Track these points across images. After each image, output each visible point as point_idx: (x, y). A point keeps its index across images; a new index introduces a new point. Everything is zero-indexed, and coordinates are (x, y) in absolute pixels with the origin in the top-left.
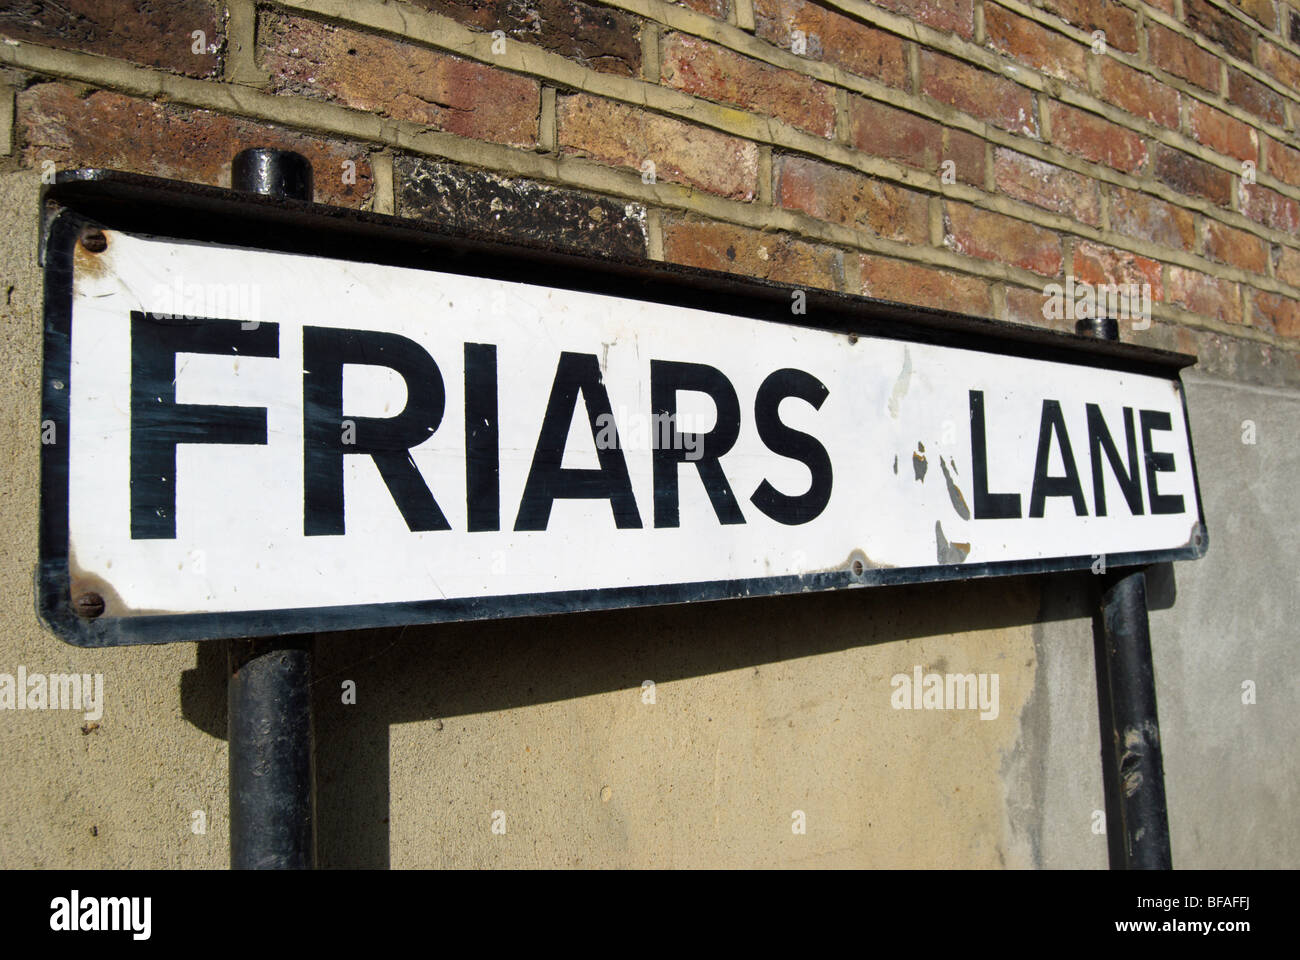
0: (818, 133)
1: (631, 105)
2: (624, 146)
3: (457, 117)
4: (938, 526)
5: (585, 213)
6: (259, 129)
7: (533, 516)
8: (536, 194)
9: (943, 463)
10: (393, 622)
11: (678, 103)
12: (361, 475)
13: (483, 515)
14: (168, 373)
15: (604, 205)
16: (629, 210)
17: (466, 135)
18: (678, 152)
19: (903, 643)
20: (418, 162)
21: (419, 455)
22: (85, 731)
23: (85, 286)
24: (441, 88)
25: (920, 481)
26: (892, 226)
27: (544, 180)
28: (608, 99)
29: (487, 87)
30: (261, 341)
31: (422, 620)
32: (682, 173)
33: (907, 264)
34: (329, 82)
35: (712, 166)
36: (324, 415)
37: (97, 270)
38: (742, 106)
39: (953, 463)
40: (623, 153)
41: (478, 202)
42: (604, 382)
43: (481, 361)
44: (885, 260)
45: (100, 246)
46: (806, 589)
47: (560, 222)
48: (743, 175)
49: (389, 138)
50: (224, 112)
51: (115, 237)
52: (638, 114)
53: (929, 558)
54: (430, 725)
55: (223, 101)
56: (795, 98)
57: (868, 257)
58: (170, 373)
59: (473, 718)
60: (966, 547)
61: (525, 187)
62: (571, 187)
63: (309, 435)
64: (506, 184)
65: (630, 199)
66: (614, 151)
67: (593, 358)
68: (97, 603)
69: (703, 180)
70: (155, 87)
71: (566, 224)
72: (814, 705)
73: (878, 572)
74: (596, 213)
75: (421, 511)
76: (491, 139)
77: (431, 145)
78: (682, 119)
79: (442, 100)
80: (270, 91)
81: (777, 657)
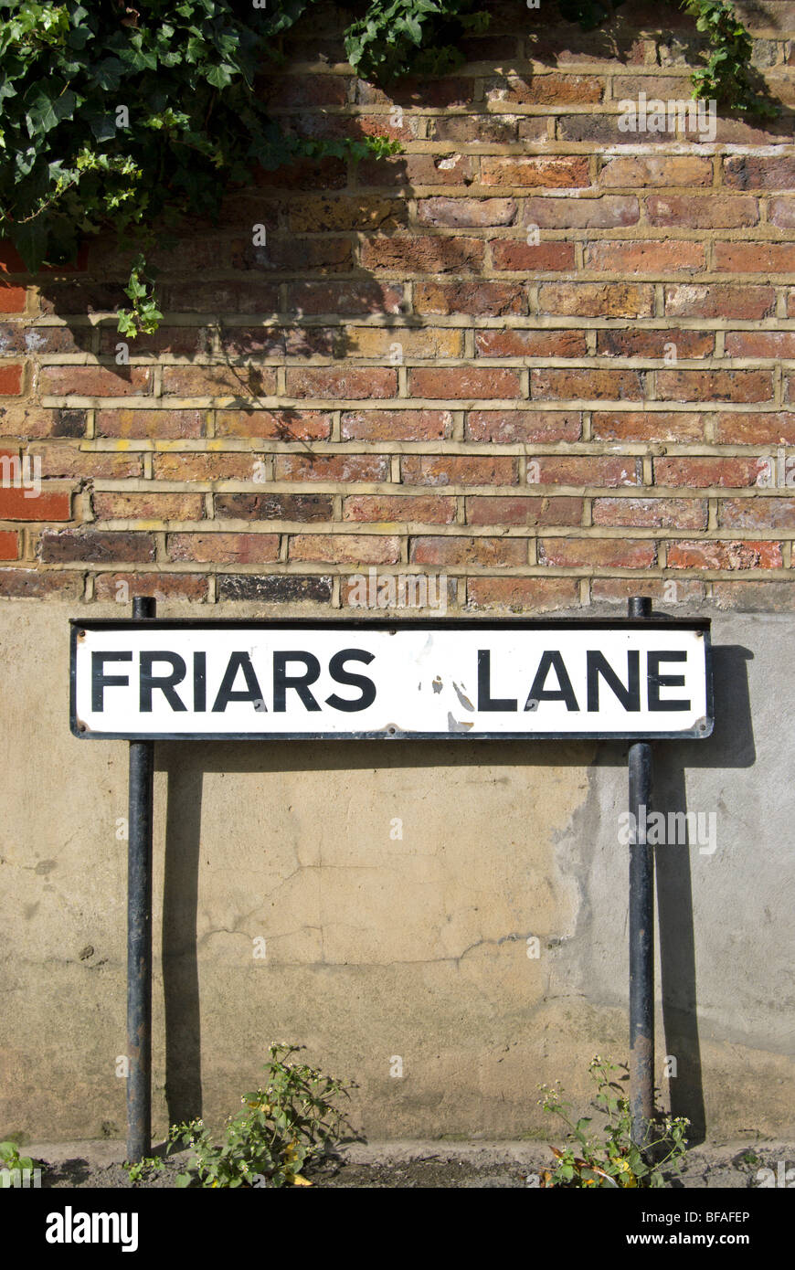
0: (442, 522)
1: (325, 534)
2: (322, 552)
3: (243, 558)
4: (450, 714)
5: (300, 584)
6: (167, 576)
7: (220, 706)
8: (277, 580)
9: (455, 685)
10: (167, 738)
11: (352, 528)
12: (158, 694)
13: (200, 705)
14: (101, 667)
15: (309, 579)
16: (322, 579)
17: (247, 562)
18: (351, 550)
19: (476, 767)
20: (226, 576)
21: (177, 688)
22: (109, 763)
23: (80, 646)
24: (235, 546)
25: (437, 693)
26: (495, 560)
27: (280, 574)
28: (313, 535)
29: (255, 542)
30: (126, 656)
31: (177, 738)
32: (353, 558)
33: (504, 578)
34: (191, 555)
35: (371, 552)
36: (147, 677)
37: (83, 641)
38: (391, 520)
39: (462, 685)
40: (321, 555)
41: (251, 587)
42: (251, 661)
43: (200, 658)
44: (486, 579)
45: (83, 635)
46: (357, 738)
47: (288, 589)
48: (390, 553)
49: (213, 570)
50: (156, 572)
51: (87, 632)
52: (328, 538)
53: (444, 728)
54: (219, 774)
55: (155, 569)
56: (427, 508)
57: (475, 579)
58: (102, 668)
59: (237, 774)
60: (472, 724)
61: (272, 578)
62: (292, 574)
63: (141, 683)
64: (263, 578)
65: (322, 575)
66: (317, 555)
67: (247, 653)
68: (84, 729)
69: (366, 559)
70: (133, 569)
71: (291, 590)
72: (410, 789)
73: (406, 733)
74: (305, 583)
75: (177, 705)
76: (257, 562)
77: (231, 570)
78: (353, 534)
79: (236, 551)
80: (172, 561)
81: (389, 765)
